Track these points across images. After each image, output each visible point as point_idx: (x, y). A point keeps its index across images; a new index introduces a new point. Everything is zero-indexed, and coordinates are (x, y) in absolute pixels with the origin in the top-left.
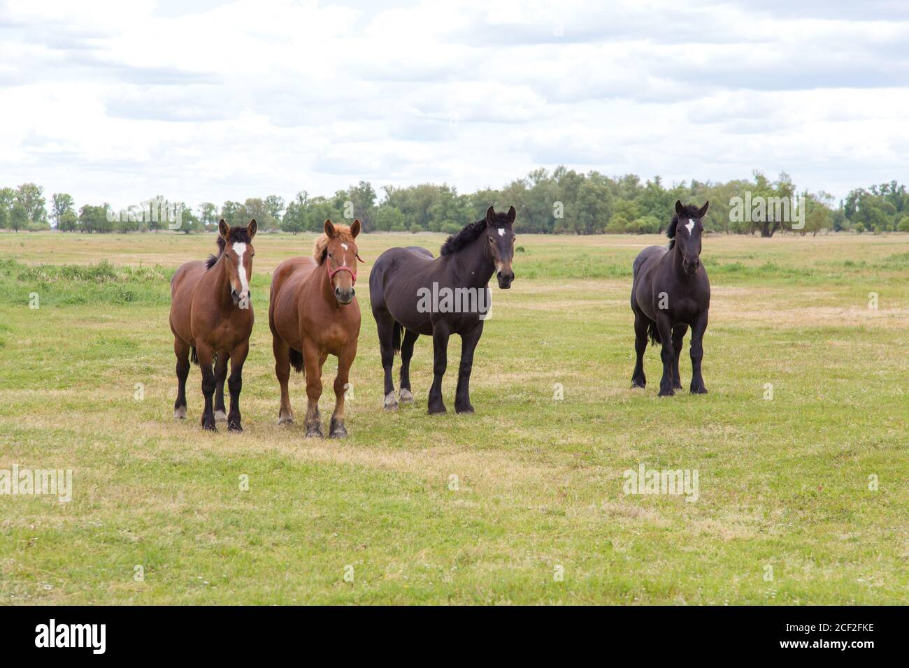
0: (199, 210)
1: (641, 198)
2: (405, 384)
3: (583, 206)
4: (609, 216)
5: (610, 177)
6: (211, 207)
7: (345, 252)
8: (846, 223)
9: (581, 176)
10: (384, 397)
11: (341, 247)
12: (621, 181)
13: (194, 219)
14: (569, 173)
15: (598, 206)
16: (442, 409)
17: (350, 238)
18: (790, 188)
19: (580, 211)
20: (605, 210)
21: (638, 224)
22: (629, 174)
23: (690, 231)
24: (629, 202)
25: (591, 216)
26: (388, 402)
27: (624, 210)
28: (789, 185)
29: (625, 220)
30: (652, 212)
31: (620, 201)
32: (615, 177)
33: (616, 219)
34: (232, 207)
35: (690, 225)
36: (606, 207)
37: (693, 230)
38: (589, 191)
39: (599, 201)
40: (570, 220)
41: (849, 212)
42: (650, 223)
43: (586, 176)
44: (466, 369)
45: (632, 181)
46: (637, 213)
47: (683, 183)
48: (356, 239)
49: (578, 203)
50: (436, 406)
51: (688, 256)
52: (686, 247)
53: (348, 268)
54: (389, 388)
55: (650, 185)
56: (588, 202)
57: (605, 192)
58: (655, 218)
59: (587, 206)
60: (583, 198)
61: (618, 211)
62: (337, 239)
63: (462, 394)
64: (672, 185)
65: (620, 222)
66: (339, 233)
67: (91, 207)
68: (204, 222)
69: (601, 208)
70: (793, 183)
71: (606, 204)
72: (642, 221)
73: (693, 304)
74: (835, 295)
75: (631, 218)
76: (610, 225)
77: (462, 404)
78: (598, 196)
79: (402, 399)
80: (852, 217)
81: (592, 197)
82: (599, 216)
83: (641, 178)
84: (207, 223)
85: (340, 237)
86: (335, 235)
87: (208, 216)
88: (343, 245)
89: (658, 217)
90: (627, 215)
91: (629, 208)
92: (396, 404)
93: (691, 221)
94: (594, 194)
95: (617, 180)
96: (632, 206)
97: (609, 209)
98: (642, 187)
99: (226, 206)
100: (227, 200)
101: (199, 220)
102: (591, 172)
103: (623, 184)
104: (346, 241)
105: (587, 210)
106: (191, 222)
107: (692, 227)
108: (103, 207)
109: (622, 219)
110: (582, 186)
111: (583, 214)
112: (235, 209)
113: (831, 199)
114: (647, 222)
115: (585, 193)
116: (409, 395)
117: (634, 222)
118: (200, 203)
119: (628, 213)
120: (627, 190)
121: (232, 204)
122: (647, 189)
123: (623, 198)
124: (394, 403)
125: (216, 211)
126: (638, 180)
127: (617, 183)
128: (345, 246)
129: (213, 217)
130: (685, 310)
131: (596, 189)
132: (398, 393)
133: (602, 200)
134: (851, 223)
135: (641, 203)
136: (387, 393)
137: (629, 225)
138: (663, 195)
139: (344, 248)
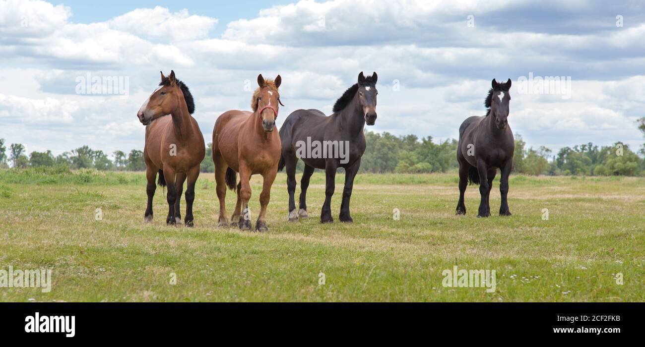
0: (113, 156)
1: (419, 150)
2: (303, 206)
3: (379, 155)
4: (397, 162)
5: (398, 136)
6: (121, 154)
7: (270, 96)
8: (558, 171)
9: (377, 135)
10: (289, 213)
11: (268, 93)
12: (405, 139)
13: (109, 162)
14: (369, 133)
15: (389, 156)
16: (331, 219)
17: (275, 88)
18: (521, 144)
19: (377, 159)
20: (393, 159)
21: (416, 168)
22: (410, 135)
23: (501, 99)
24: (411, 152)
25: (384, 163)
26: (291, 217)
27: (408, 158)
28: (521, 141)
29: (408, 165)
30: (426, 160)
31: (405, 152)
32: (401, 136)
33: (402, 163)
34: (136, 154)
35: (501, 96)
36: (395, 157)
37: (503, 99)
38: (383, 145)
39: (390, 152)
40: (369, 164)
41: (560, 163)
42: (425, 167)
43: (381, 135)
44: (348, 192)
45: (412, 139)
46: (416, 160)
47: (447, 140)
48: (279, 88)
49: (375, 153)
50: (326, 217)
51: (499, 116)
52: (498, 111)
53: (272, 107)
54: (292, 207)
55: (425, 142)
56: (382, 153)
57: (394, 146)
58: (428, 164)
59: (382, 156)
60: (379, 150)
61: (403, 159)
62: (265, 88)
63: (345, 210)
64: (439, 142)
65: (405, 166)
66: (267, 84)
67: (38, 153)
68: (116, 164)
69: (391, 157)
70: (523, 141)
71: (394, 155)
72: (419, 166)
73: (502, 153)
74: (573, 189)
75: (412, 164)
76: (397, 168)
77: (345, 216)
78: (389, 149)
79: (301, 216)
80: (562, 167)
81: (385, 150)
82: (389, 163)
83: (418, 137)
84: (118, 165)
85: (268, 87)
86: (265, 85)
87: (119, 160)
88: (269, 92)
89: (430, 163)
90: (409, 162)
91: (410, 157)
92: (297, 218)
93: (502, 93)
94: (386, 148)
95: (402, 138)
96: (412, 155)
97: (397, 158)
98: (418, 143)
99: (132, 153)
100: (133, 149)
101: (113, 163)
102: (384, 132)
103: (406, 141)
104: (271, 89)
105: (381, 158)
106: (107, 164)
107: (503, 97)
108: (46, 152)
109: (406, 164)
110: (378, 142)
111: (379, 160)
112: (138, 155)
113: (549, 152)
114: (423, 167)
115: (380, 146)
116: (305, 213)
117: (414, 166)
118: (114, 151)
119: (410, 160)
120: (409, 145)
121: (136, 152)
122: (423, 144)
123: (407, 150)
124: (295, 217)
125: (125, 157)
126: (417, 138)
127: (402, 141)
128: (271, 93)
129: (122, 160)
130: (497, 157)
131: (388, 145)
132: (297, 212)
133: (392, 152)
134: (561, 171)
135: (419, 153)
136: (291, 210)
137: (411, 168)
138: (434, 149)
139: (270, 94)
